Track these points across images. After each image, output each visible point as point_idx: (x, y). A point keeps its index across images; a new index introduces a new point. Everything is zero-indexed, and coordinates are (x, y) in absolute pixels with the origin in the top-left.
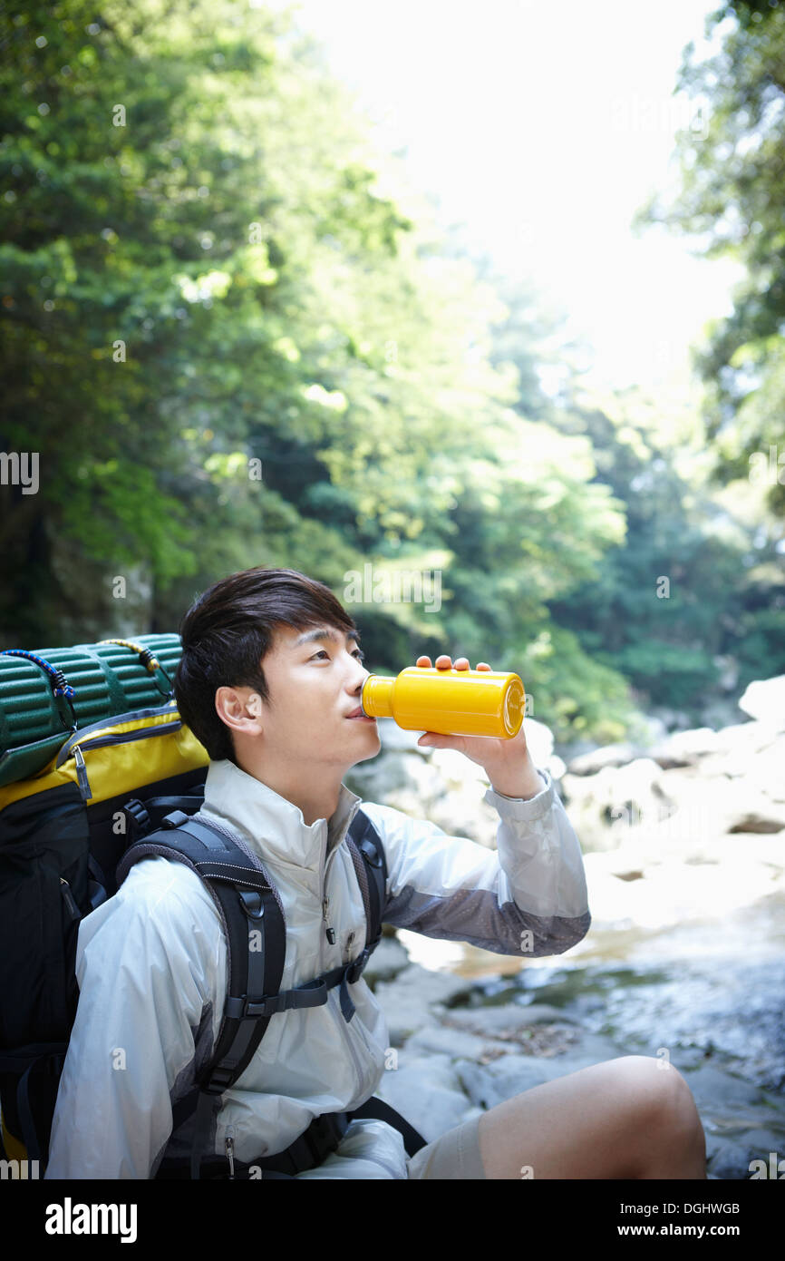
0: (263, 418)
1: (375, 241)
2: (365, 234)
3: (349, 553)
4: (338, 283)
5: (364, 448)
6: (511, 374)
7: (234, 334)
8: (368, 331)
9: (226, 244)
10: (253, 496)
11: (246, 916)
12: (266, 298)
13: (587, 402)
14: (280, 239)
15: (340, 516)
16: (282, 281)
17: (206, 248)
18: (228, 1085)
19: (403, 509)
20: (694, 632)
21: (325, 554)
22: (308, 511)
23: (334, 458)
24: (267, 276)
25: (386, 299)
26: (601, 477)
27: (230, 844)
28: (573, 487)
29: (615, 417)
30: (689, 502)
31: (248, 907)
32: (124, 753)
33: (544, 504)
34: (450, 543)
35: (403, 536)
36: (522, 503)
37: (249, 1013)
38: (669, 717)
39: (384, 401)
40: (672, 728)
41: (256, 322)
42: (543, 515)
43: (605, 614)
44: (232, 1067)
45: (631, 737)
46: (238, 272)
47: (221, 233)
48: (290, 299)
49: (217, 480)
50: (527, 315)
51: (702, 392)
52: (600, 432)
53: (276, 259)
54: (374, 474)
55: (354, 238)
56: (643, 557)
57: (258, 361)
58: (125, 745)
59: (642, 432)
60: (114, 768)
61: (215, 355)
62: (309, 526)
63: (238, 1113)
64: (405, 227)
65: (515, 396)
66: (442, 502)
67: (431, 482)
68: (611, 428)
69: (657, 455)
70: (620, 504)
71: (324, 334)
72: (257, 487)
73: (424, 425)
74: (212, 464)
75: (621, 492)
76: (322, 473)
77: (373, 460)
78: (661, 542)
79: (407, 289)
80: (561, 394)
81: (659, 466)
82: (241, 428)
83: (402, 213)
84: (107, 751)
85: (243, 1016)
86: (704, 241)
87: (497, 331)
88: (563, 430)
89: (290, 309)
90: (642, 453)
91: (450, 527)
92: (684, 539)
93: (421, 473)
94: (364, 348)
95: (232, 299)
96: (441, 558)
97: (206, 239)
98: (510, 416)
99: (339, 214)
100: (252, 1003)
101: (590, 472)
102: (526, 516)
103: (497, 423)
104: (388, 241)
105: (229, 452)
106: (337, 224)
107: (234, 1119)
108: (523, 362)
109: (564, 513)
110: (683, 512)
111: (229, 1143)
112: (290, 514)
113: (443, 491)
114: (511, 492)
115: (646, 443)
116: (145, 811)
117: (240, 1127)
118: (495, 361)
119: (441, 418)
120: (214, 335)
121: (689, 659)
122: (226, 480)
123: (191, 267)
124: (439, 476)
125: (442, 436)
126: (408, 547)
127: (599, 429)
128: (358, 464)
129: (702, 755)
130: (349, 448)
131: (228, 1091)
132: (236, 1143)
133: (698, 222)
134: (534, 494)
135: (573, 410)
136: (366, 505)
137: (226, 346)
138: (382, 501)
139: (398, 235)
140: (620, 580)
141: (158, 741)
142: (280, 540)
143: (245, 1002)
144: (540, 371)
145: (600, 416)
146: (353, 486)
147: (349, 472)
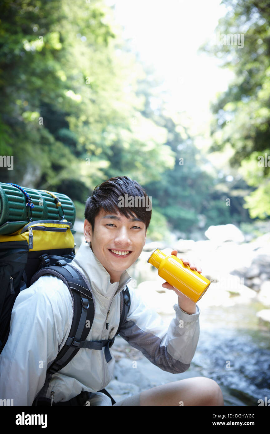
0: (46, 100)
1: (100, 40)
2: (97, 36)
3: (72, 157)
4: (83, 54)
5: (83, 118)
6: (142, 99)
7: (42, 66)
8: (93, 74)
9: (43, 30)
10: (38, 130)
11: (82, 307)
12: (56, 54)
13: (167, 114)
14: (63, 32)
15: (71, 143)
16: (63, 49)
17: (34, 31)
18: (57, 371)
19: (94, 143)
20: (193, 205)
21: (63, 156)
22: (58, 138)
23: (72, 120)
24: (58, 46)
25: (100, 63)
26: (168, 143)
27: (81, 278)
28: (158, 145)
29: (175, 121)
30: (198, 157)
31: (84, 304)
32: (46, 235)
33: (146, 149)
34: (109, 158)
35: (93, 153)
36: (137, 147)
37: (74, 345)
38: (178, 234)
39: (93, 101)
40: (179, 238)
41: (51, 63)
42: (144, 153)
43: (161, 193)
44: (61, 364)
45: (164, 239)
46: (47, 42)
47: (41, 26)
48: (64, 56)
49: (26, 122)
50: (150, 78)
51: (211, 117)
52: (170, 126)
53: (61, 40)
54: (86, 129)
55: (92, 37)
56: (178, 175)
57: (49, 78)
58: (48, 232)
59: (186, 129)
60: (42, 239)
61: (33, 74)
62: (59, 144)
63: (59, 382)
64: (113, 36)
65: (142, 108)
66: (108, 143)
67: (105, 135)
68: (174, 125)
69: (189, 138)
70: (173, 153)
71: (75, 72)
72: (41, 127)
73: (107, 113)
74: (26, 115)
75: (174, 149)
76: (66, 125)
77: (86, 123)
78: (185, 170)
79: (109, 61)
80: (158, 110)
81: (189, 142)
82: (37, 103)
83: (113, 31)
84: (41, 232)
85: (71, 345)
86: (222, 62)
87: (140, 82)
88: (157, 123)
89: (63, 60)
90: (184, 136)
91: (110, 153)
92: (194, 170)
93: (103, 131)
94: (90, 80)
95: (43, 53)
96: (105, 164)
97: (35, 28)
98: (139, 115)
99: (88, 26)
100: (76, 341)
101: (164, 141)
102: (137, 153)
103: (133, 116)
104: (105, 41)
105: (33, 111)
106: (86, 30)
107: (56, 385)
108: (147, 95)
109: (152, 154)
110: (195, 161)
111: (52, 393)
112: (51, 138)
113: (110, 138)
114: (134, 143)
115: (186, 132)
116: (49, 259)
117: (59, 388)
118: (137, 94)
119: (114, 112)
120: (34, 66)
121: (188, 214)
122: (30, 122)
123: (29, 37)
124: (109, 133)
125: (114, 118)
126: (94, 158)
127: (170, 125)
128: (80, 124)
129: (189, 250)
130: (78, 117)
131: (57, 373)
132: (55, 394)
133: (220, 54)
134: (143, 145)
135: (161, 116)
136: (81, 140)
137: (38, 70)
138: (87, 139)
139: (110, 39)
140: (169, 182)
141: (59, 234)
142: (46, 148)
143: (74, 340)
144: (151, 100)
145: (170, 120)
146: (77, 132)
147: (76, 126)
